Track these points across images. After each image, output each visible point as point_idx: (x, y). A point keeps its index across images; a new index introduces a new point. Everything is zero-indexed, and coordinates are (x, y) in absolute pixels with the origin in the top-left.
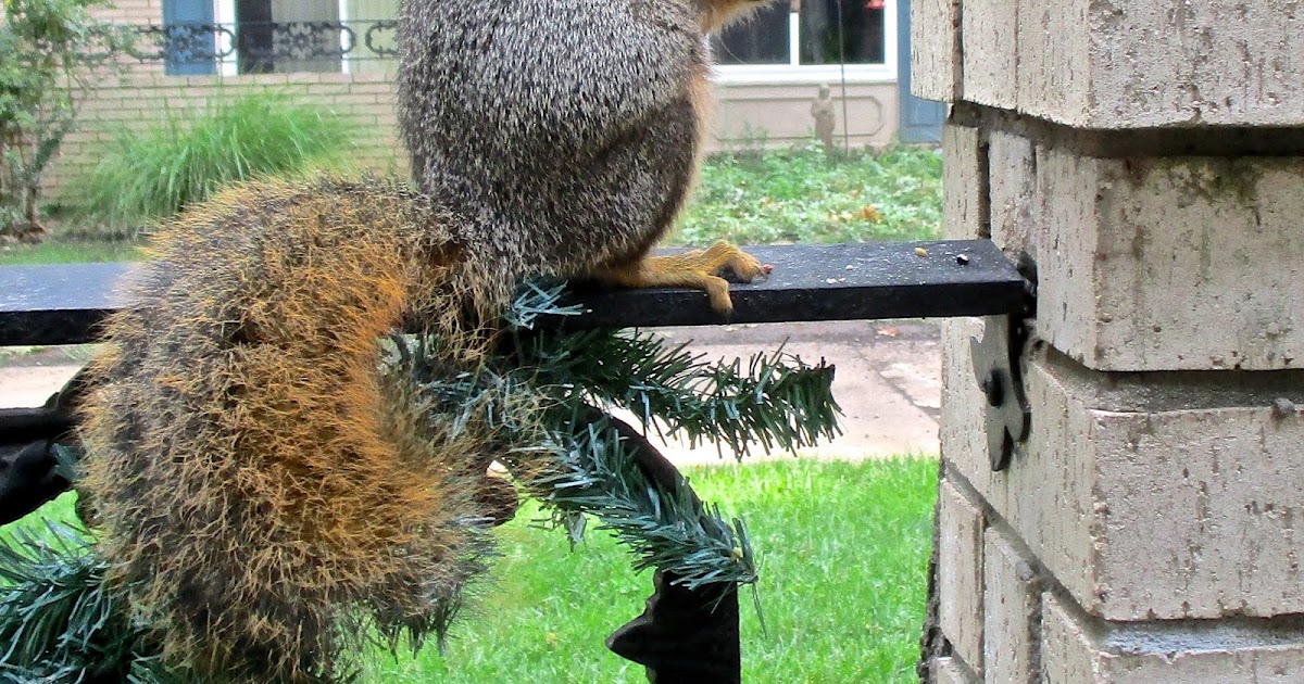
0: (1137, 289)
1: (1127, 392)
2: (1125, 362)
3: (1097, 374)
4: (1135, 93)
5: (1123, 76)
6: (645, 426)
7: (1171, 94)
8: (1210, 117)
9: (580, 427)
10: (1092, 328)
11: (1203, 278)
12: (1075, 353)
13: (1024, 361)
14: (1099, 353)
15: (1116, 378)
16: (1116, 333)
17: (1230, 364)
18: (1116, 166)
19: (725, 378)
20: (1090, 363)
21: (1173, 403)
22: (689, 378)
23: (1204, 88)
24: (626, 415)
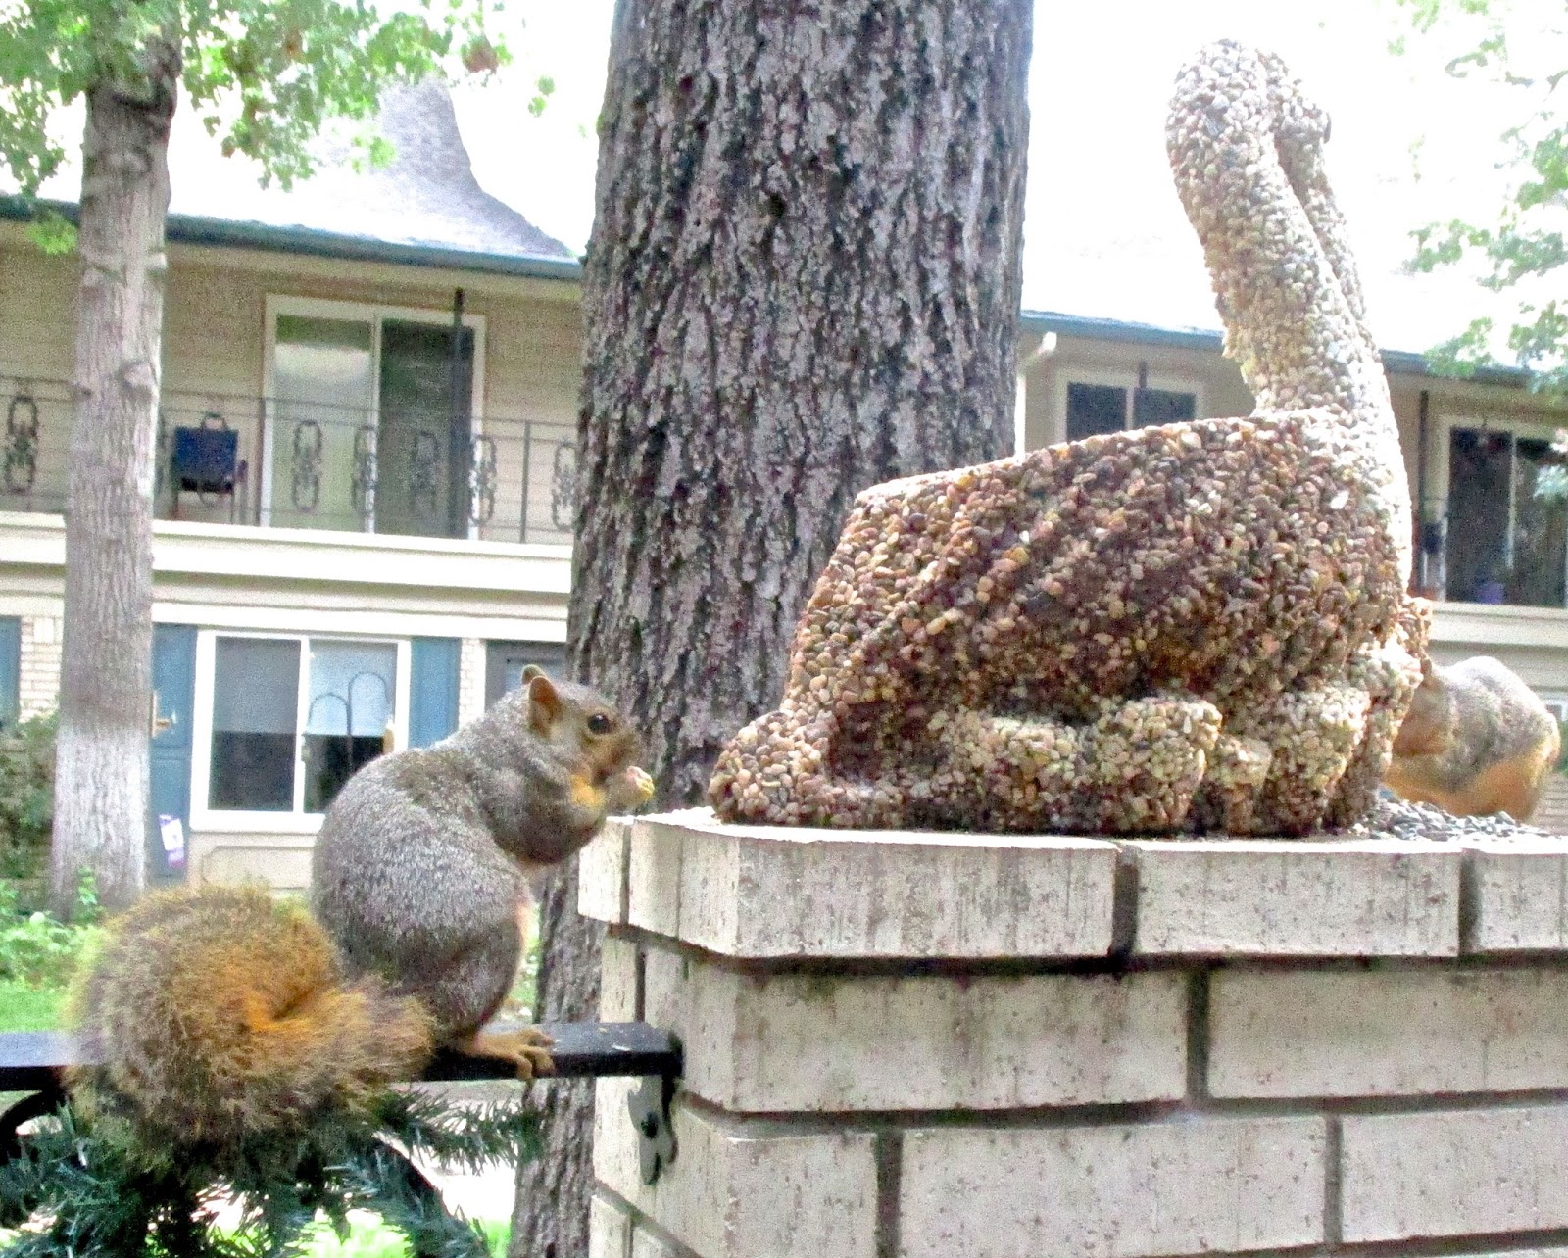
0: (760, 1060)
1: (751, 1125)
2: (751, 1105)
3: (731, 1114)
4: (766, 936)
5: (757, 925)
6: (411, 1152)
7: (786, 937)
8: (810, 952)
9: (370, 1153)
10: (731, 1083)
11: (801, 1052)
12: (717, 1100)
13: (672, 1106)
14: (735, 1100)
15: (745, 1116)
16: (747, 1086)
17: (816, 1107)
18: (750, 980)
19: (472, 1118)
20: (728, 1106)
21: (780, 1132)
22: (446, 1118)
23: (807, 933)
24: (398, 1145)
